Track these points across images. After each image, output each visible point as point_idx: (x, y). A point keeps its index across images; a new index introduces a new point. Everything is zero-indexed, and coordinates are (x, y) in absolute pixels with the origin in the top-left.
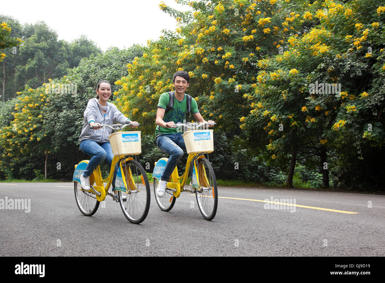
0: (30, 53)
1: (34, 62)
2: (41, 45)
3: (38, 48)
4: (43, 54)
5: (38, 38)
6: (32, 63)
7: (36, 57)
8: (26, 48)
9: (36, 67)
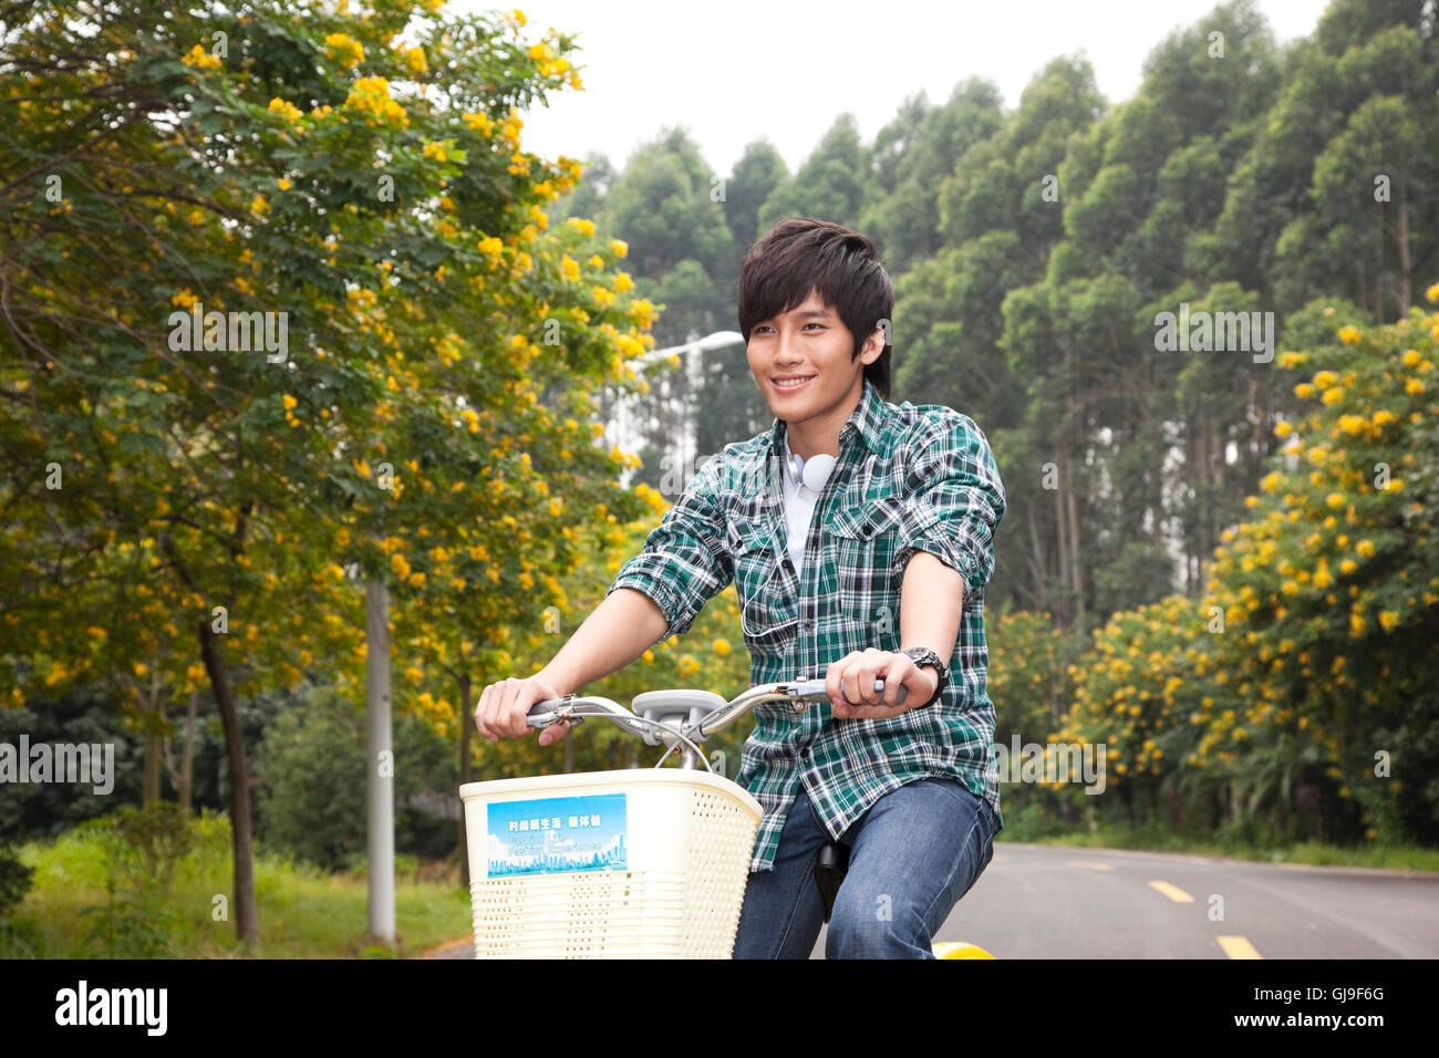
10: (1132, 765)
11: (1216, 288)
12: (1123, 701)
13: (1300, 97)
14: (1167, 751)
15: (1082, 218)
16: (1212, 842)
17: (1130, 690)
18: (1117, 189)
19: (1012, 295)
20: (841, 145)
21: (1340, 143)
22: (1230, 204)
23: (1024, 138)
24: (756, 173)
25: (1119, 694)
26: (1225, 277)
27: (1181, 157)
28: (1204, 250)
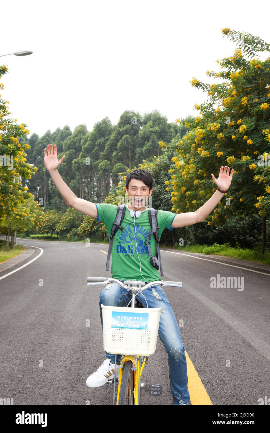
0: (146, 137)
1: (150, 143)
2: (154, 129)
3: (152, 132)
4: (156, 136)
5: (153, 124)
6: (148, 145)
7: (151, 140)
8: (143, 133)
9: (151, 147)
10: (92, 230)
11: (104, 161)
12: (91, 221)
13: (115, 134)
14: (97, 228)
15: (84, 149)
16: (103, 241)
17: (92, 219)
18: (90, 145)
19: (74, 160)
20: (48, 135)
21: (121, 141)
22: (106, 148)
23: (76, 136)
24: (35, 138)
25: (90, 220)
26: (105, 159)
27: (98, 141)
28: (102, 155)
